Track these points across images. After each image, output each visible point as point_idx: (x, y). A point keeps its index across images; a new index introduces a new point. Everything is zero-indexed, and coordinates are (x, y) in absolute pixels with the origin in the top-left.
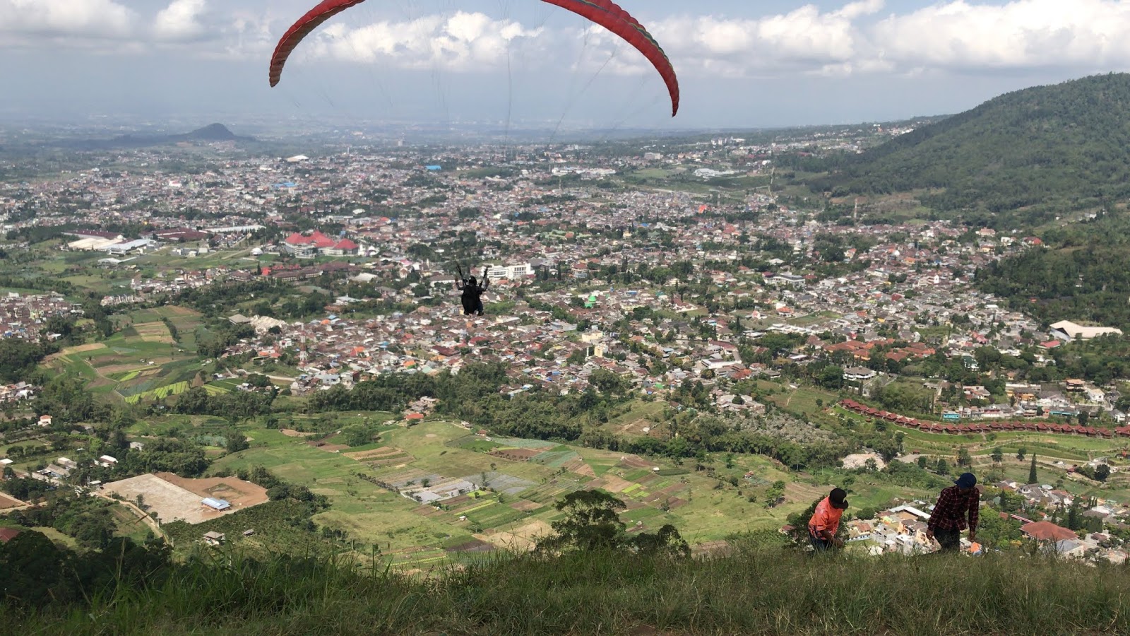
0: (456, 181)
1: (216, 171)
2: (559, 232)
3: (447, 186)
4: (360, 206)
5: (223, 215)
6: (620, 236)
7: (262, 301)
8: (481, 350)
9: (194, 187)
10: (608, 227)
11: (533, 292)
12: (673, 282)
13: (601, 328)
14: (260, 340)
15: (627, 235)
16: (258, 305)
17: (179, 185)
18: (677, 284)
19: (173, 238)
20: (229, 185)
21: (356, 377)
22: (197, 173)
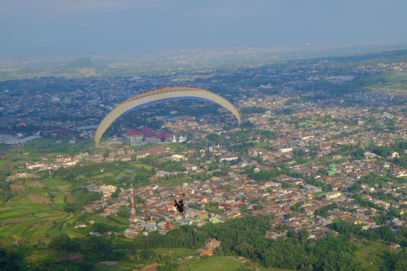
0: (240, 89)
1: (82, 89)
2: (311, 122)
3: (233, 93)
4: (174, 109)
5: (86, 118)
6: (356, 123)
7: (109, 174)
8: (253, 206)
9: (67, 101)
10: (347, 117)
11: (291, 165)
12: (394, 155)
13: (339, 190)
14: (106, 201)
15: (360, 123)
16: (105, 178)
17: (59, 99)
18: (396, 156)
19: (53, 134)
20: (90, 99)
21: (167, 226)
22: (70, 91)
